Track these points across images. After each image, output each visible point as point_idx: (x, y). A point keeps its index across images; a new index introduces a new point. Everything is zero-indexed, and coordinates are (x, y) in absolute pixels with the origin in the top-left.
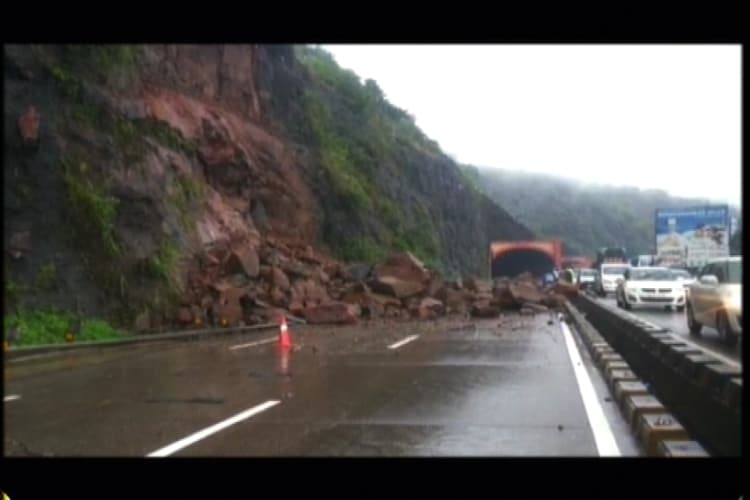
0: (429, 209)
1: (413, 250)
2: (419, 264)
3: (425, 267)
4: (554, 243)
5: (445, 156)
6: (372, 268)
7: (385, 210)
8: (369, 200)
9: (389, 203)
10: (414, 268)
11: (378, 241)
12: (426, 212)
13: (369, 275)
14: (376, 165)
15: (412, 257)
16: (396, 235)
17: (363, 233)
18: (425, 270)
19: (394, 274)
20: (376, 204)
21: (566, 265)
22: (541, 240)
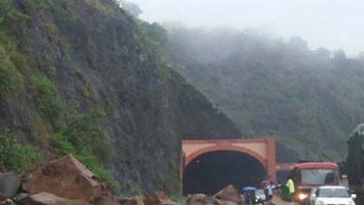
0: (100, 92)
1: (78, 153)
2: (87, 173)
3: (94, 178)
4: (266, 142)
5: (122, 11)
6: (24, 180)
7: (41, 91)
8: (21, 77)
9: (46, 82)
10: (79, 179)
11: (31, 140)
12: (96, 95)
13: (20, 190)
14: (30, 24)
15: (76, 162)
16: (56, 129)
17: (11, 126)
18: (94, 183)
19: (52, 189)
20: (28, 82)
21: (283, 176)
22: (250, 138)
